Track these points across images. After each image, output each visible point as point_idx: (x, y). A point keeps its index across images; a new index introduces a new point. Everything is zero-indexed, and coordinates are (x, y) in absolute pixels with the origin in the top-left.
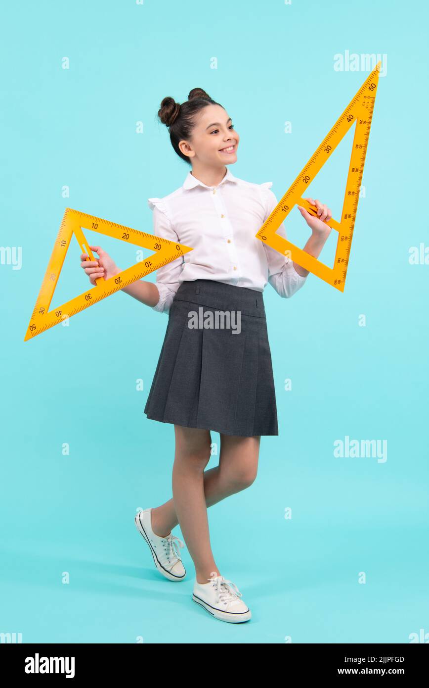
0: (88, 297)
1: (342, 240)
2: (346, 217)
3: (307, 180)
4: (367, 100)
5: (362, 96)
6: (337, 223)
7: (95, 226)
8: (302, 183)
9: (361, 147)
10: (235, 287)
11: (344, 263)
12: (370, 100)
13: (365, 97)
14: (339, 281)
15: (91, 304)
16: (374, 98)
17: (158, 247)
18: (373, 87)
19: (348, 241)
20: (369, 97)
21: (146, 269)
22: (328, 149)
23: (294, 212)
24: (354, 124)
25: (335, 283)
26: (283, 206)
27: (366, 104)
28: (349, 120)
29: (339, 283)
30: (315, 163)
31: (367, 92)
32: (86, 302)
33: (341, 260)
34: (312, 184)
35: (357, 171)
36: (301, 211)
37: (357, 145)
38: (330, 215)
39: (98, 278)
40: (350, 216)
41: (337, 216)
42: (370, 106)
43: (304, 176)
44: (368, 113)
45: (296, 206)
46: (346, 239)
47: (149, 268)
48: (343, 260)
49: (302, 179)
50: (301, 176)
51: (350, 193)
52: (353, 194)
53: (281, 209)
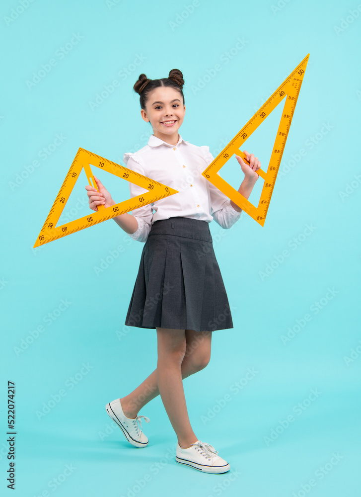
0: (90, 219)
1: (266, 186)
2: (271, 169)
3: (244, 136)
4: (296, 82)
5: (293, 78)
6: (263, 173)
7: (102, 165)
8: (241, 138)
9: (288, 117)
10: (198, 220)
11: (266, 204)
12: (298, 82)
13: (295, 79)
14: (261, 218)
15: (92, 224)
16: (301, 81)
17: (151, 187)
18: (301, 72)
19: (271, 188)
20: (298, 80)
21: (139, 203)
22: (263, 115)
23: (233, 160)
24: (285, 98)
25: (258, 218)
26: (225, 153)
27: (295, 84)
28: (281, 95)
29: (261, 219)
30: (252, 124)
31: (297, 76)
32: (88, 223)
33: (264, 201)
34: (249, 140)
35: (283, 134)
36: (238, 159)
37: (285, 115)
38: (259, 166)
39: (100, 205)
40: (274, 168)
41: (264, 167)
42: (298, 87)
43: (243, 133)
44: (296, 91)
45: (235, 155)
46: (269, 187)
47: (142, 203)
48: (265, 202)
49: (241, 135)
50: (240, 133)
51: (276, 151)
52: (279, 152)
53: (223, 156)
